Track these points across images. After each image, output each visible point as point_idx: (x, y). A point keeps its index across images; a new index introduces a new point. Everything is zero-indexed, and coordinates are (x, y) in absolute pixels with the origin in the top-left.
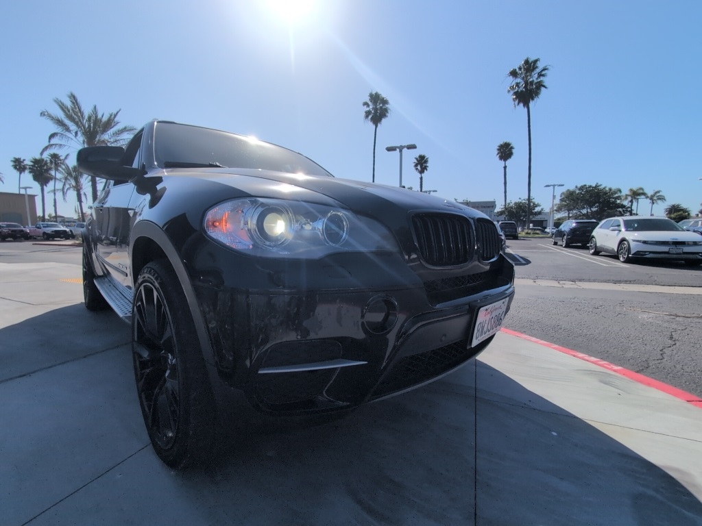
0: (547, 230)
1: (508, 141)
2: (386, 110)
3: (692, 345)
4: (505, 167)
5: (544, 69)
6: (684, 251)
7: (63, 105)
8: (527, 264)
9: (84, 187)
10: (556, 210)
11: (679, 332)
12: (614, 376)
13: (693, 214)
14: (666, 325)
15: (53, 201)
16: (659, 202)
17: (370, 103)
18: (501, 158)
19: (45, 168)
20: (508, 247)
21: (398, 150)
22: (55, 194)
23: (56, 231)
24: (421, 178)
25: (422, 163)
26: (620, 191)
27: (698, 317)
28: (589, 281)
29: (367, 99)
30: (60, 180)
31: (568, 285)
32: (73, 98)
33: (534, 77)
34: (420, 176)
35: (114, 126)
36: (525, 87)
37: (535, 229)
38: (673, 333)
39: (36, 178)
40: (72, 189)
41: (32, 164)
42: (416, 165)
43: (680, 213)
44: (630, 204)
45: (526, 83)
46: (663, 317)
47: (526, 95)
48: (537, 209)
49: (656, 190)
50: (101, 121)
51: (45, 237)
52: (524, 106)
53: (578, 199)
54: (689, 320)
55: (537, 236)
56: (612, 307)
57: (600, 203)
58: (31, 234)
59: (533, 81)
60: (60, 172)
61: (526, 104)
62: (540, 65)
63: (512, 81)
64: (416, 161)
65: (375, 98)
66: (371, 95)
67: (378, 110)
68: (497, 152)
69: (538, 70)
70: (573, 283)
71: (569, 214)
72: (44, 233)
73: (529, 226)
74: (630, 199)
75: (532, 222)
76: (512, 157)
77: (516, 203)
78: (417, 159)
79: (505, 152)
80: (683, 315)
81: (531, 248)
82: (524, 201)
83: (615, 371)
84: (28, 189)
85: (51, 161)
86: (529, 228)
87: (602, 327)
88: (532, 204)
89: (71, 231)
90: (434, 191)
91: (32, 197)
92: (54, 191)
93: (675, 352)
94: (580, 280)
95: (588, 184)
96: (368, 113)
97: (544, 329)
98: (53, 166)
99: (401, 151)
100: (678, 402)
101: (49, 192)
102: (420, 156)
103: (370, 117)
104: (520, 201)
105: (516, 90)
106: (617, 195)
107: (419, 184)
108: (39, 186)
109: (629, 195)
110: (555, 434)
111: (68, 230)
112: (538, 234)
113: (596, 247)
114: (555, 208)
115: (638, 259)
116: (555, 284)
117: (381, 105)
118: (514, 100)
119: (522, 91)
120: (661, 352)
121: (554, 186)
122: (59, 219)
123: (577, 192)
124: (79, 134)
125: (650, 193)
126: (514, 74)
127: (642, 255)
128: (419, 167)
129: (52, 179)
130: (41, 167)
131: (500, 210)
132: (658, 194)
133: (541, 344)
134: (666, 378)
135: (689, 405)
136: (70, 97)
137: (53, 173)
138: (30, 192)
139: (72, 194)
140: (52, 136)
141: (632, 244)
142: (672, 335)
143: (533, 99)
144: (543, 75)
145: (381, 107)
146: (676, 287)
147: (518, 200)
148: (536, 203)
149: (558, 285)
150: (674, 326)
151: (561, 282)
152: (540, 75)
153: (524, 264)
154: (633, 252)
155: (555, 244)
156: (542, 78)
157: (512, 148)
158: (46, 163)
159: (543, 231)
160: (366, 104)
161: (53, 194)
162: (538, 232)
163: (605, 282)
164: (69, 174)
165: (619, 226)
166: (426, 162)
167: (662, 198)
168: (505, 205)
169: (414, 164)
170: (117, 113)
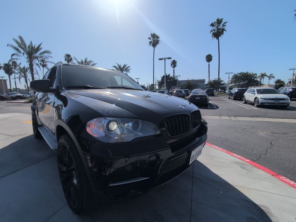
0: (226, 91)
1: (210, 54)
2: (158, 41)
3: (279, 147)
4: (209, 65)
5: (225, 23)
6: (280, 102)
7: (17, 41)
8: (217, 108)
9: (28, 76)
10: (230, 83)
11: (274, 141)
12: (246, 164)
13: (286, 83)
14: (270, 137)
15: (14, 82)
16: (272, 79)
17: (151, 38)
18: (207, 61)
19: (10, 68)
20: (210, 100)
21: (164, 60)
22: (15, 79)
23: (17, 96)
24: (174, 70)
25: (174, 64)
26: (256, 74)
27: (282, 133)
28: (242, 116)
29: (150, 36)
30: (17, 73)
31: (233, 118)
32: (21, 38)
33: (221, 26)
34: (173, 69)
35: (40, 50)
36: (217, 31)
37: (221, 91)
38: (272, 141)
39: (6, 72)
40: (23, 77)
41: (4, 66)
42: (172, 65)
43: (280, 83)
44: (260, 80)
45: (218, 29)
46: (269, 133)
47: (218, 34)
48: (222, 83)
49: (271, 74)
50: (34, 48)
51: (12, 98)
52: (217, 39)
53: (239, 78)
54: (279, 135)
55: (222, 94)
56: (249, 129)
57: (248, 80)
58: (6, 97)
59: (220, 28)
60: (17, 70)
61: (218, 38)
62: (224, 21)
63: (212, 28)
64: (172, 63)
65: (154, 36)
66: (152, 35)
67: (155, 41)
68: (205, 59)
69: (222, 23)
70: (235, 117)
71: (235, 84)
72: (12, 97)
73: (219, 90)
74: (260, 77)
75: (220, 88)
76: (212, 61)
77: (213, 81)
78: (172, 62)
79: (209, 58)
80: (277, 132)
81: (220, 100)
82: (217, 79)
83: (247, 162)
84: (3, 78)
85: (12, 64)
86: (219, 91)
87: (245, 139)
88: (220, 81)
89: (23, 96)
90: (179, 76)
91: (5, 81)
92: (15, 78)
93: (272, 150)
94: (238, 116)
95: (243, 72)
96: (150, 43)
97: (222, 141)
98: (13, 67)
99: (165, 60)
100: (269, 176)
101: (12, 79)
102: (173, 61)
103: (152, 44)
104: (215, 79)
105: (213, 32)
106: (255, 76)
107: (173, 72)
108: (8, 75)
109: (260, 76)
110: (221, 192)
111: (22, 95)
112: (222, 93)
113: (245, 100)
114: (229, 82)
115: (262, 106)
116: (228, 118)
117: (156, 39)
118: (212, 36)
119: (216, 33)
120: (266, 151)
121: (229, 73)
122: (18, 90)
123: (239, 75)
124: (25, 54)
125: (268, 75)
126: (212, 25)
127: (264, 104)
128: (173, 65)
129: (13, 73)
130: (8, 67)
131: (207, 83)
132: (272, 75)
133: (220, 150)
134: (267, 163)
135: (273, 177)
136: (19, 38)
137: (14, 70)
138: (4, 79)
139: (23, 79)
140: (13, 55)
141: (260, 100)
142: (271, 142)
143: (220, 36)
144: (225, 26)
145: (156, 40)
146: (276, 119)
147: (214, 79)
148: (222, 80)
149: (230, 119)
150: (273, 138)
151: (230, 117)
152: (223, 25)
153: (216, 109)
154: (260, 103)
155: (229, 98)
156: (224, 27)
157: (212, 57)
158: (10, 66)
159: (224, 92)
160: (150, 38)
161: (14, 79)
162: (222, 92)
163: (248, 117)
164: (21, 71)
165: (255, 91)
166: (176, 63)
167: (273, 77)
168: (209, 81)
169: (171, 64)
170: (41, 44)
